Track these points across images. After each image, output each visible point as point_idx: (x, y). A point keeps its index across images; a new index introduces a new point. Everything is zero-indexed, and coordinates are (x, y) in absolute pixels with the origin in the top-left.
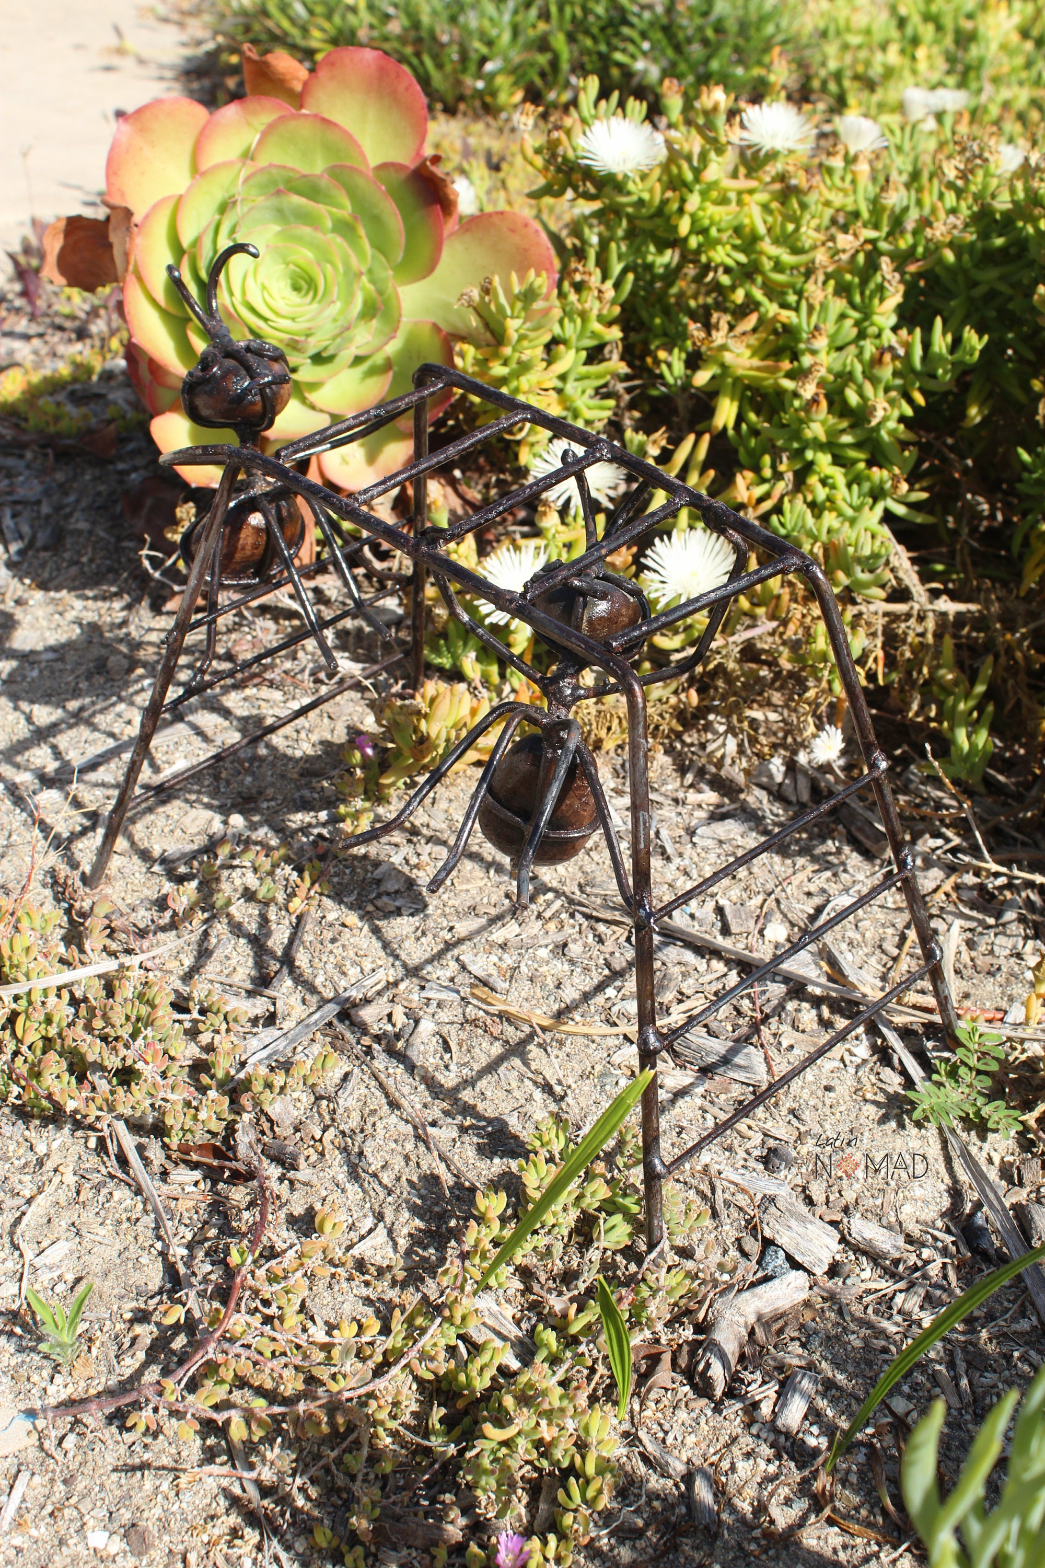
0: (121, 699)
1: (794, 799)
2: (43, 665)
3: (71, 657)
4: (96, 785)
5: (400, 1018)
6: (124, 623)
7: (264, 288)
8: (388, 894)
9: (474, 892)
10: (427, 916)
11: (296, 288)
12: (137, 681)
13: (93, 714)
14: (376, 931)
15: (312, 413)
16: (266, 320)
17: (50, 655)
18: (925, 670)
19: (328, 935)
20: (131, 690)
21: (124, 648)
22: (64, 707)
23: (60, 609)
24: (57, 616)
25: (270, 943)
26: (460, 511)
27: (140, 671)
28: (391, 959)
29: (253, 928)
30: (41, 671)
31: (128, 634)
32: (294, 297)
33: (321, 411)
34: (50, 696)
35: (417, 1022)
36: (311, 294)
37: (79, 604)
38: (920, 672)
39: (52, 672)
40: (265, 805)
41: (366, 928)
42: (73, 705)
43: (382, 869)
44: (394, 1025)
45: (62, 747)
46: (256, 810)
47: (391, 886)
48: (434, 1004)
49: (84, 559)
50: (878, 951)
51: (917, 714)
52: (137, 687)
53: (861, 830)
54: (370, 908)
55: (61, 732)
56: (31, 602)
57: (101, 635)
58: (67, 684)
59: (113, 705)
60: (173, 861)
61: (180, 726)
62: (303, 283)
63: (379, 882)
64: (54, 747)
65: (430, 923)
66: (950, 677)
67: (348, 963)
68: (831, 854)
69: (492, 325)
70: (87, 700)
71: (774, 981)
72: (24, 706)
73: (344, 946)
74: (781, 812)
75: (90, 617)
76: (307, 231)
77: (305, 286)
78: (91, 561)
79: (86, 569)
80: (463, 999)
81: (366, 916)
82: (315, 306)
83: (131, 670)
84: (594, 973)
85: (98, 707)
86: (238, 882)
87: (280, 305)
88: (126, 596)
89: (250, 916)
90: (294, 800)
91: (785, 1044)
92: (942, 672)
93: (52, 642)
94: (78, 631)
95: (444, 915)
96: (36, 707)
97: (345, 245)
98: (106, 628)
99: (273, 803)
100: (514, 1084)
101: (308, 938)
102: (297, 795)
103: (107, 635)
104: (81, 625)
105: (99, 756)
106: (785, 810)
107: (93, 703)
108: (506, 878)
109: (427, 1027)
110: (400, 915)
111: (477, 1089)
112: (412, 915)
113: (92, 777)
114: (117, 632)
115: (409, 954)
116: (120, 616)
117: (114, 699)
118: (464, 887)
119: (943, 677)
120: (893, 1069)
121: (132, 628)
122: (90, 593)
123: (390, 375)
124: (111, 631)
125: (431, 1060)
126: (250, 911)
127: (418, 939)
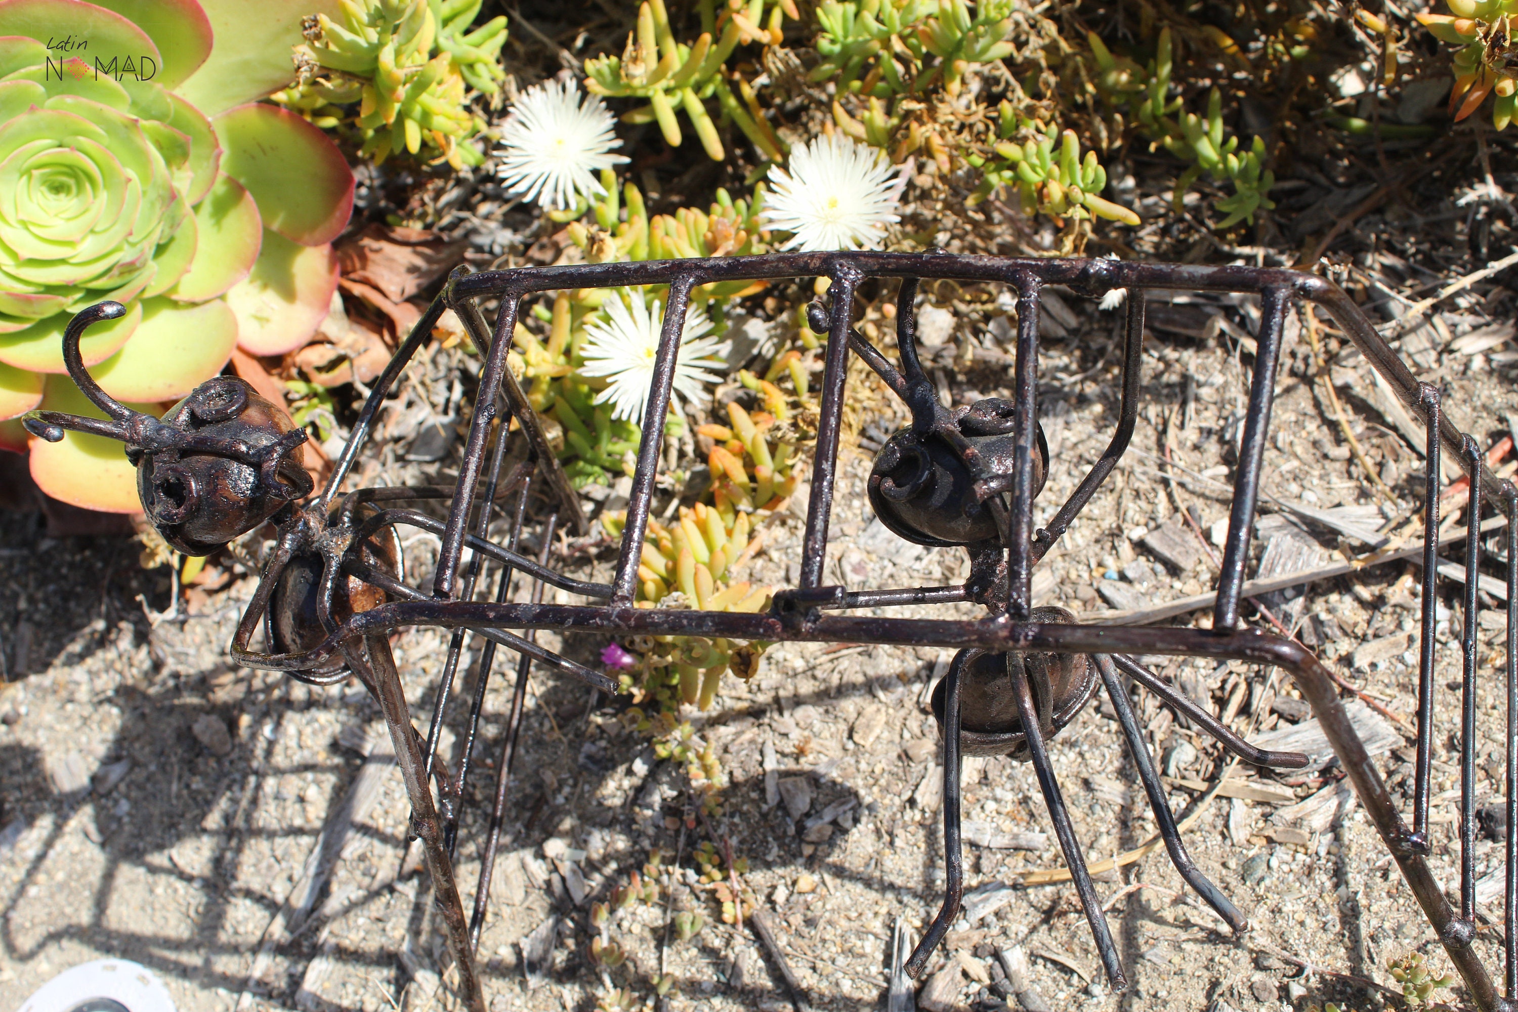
0: (261, 775)
1: (1062, 333)
2: (122, 787)
3: (141, 750)
4: (346, 911)
5: (978, 968)
6: (157, 666)
7: (25, 224)
8: (808, 815)
9: (886, 735)
10: (870, 807)
11: (58, 189)
12: (253, 736)
13: (248, 818)
14: (840, 872)
15: (197, 310)
16: (63, 261)
17: (117, 771)
18: (1090, 88)
19: (797, 920)
20: (259, 752)
21: (192, 700)
22: (204, 831)
23: (64, 694)
24: (69, 707)
25: (747, 979)
26: (419, 262)
27: (245, 720)
28: (890, 896)
29: (708, 975)
30: (127, 797)
31: (176, 675)
32: (67, 203)
33: (206, 302)
34: (173, 825)
35: (997, 955)
36: (88, 186)
37: (79, 673)
38: (1083, 92)
39: (140, 787)
40: (560, 800)
41: (827, 878)
42: (213, 820)
43: (770, 786)
44: (979, 981)
45: (256, 885)
46: (559, 812)
47: (802, 803)
48: (991, 919)
49: (22, 605)
50: (1327, 464)
51: (1111, 141)
52: (261, 746)
53: (1169, 321)
54: (808, 850)
55: (235, 865)
56: (23, 710)
57: (145, 696)
58: (179, 796)
59: (258, 787)
60: (543, 959)
61: (371, 769)
62: (64, 179)
63: (782, 805)
64: (248, 893)
65: (884, 815)
66: (1124, 77)
67: (853, 940)
68: (1162, 373)
69: (350, 68)
70: (223, 803)
71: (1287, 601)
72: (158, 859)
73: (830, 923)
74: (1065, 360)
75: (107, 683)
76: (23, 120)
77: (71, 182)
78: (31, 600)
79: (37, 617)
80: (1015, 887)
81: (811, 863)
82: (103, 195)
83: (233, 725)
84: (1103, 737)
85: (244, 803)
86: (636, 929)
87: (60, 228)
88: (123, 625)
89: (691, 962)
90: (584, 767)
91: (1365, 666)
92: (1112, 78)
93: (101, 750)
94: (115, 711)
95: (886, 790)
96: (174, 852)
97: (84, 101)
98: (143, 685)
99: (566, 790)
100: (1177, 960)
101: (782, 941)
102: (581, 759)
103: (152, 691)
104: (109, 700)
105: (318, 875)
106: (1071, 353)
107: (234, 801)
108: (900, 689)
109: (1016, 958)
110: (845, 832)
111: (1144, 994)
112: (856, 821)
113: (333, 905)
114: (159, 679)
115: (900, 873)
116: (142, 657)
117: (252, 780)
118: (871, 739)
119: (1117, 83)
120: (1488, 608)
121: (171, 665)
122: (76, 647)
123: (248, 196)
124: (151, 683)
125: (1061, 996)
126: (686, 955)
127: (892, 843)
